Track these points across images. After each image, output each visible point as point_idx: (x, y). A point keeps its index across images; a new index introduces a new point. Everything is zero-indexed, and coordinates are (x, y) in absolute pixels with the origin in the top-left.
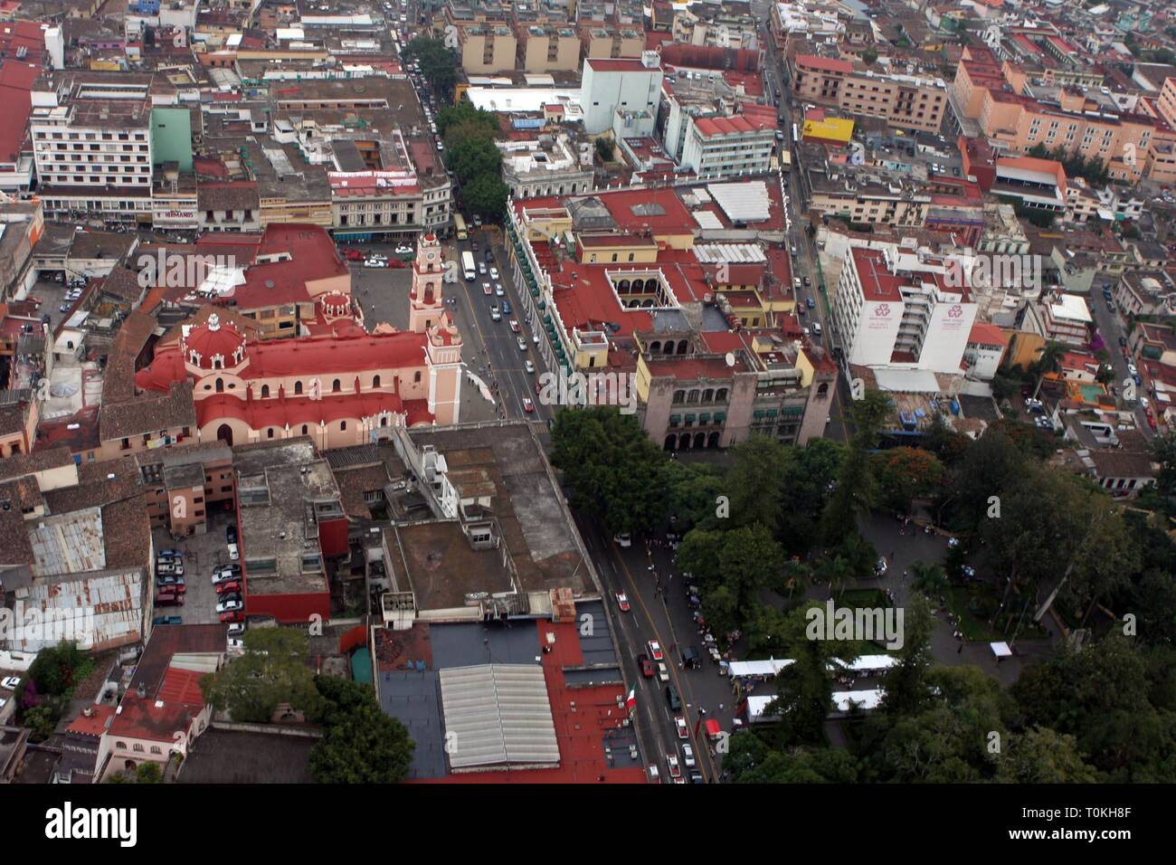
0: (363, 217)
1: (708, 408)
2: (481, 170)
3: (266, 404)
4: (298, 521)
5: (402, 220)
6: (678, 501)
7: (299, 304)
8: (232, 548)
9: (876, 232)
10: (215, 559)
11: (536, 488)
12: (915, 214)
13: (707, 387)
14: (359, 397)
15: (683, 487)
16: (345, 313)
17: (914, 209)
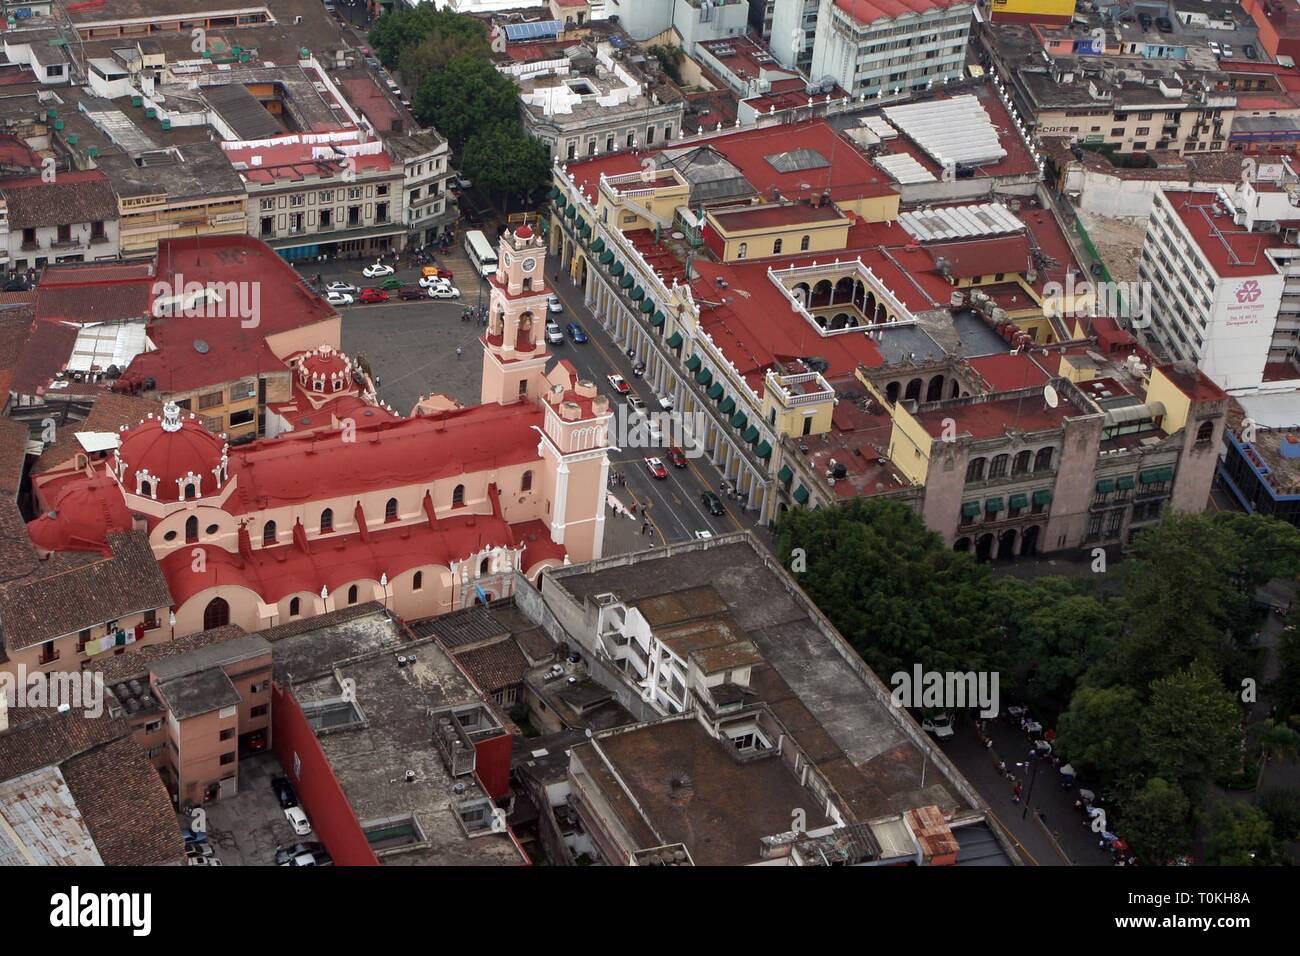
0: (299, 217)
1: (1023, 485)
2: (487, 118)
3: (274, 556)
4: (425, 748)
5: (368, 218)
6: (1039, 645)
7: (265, 376)
8: (296, 814)
9: (1161, 166)
10: (268, 838)
11: (802, 646)
12: (1211, 130)
13: (1021, 448)
14: (432, 525)
15: (1042, 619)
16: (345, 387)
17: (1209, 122)
